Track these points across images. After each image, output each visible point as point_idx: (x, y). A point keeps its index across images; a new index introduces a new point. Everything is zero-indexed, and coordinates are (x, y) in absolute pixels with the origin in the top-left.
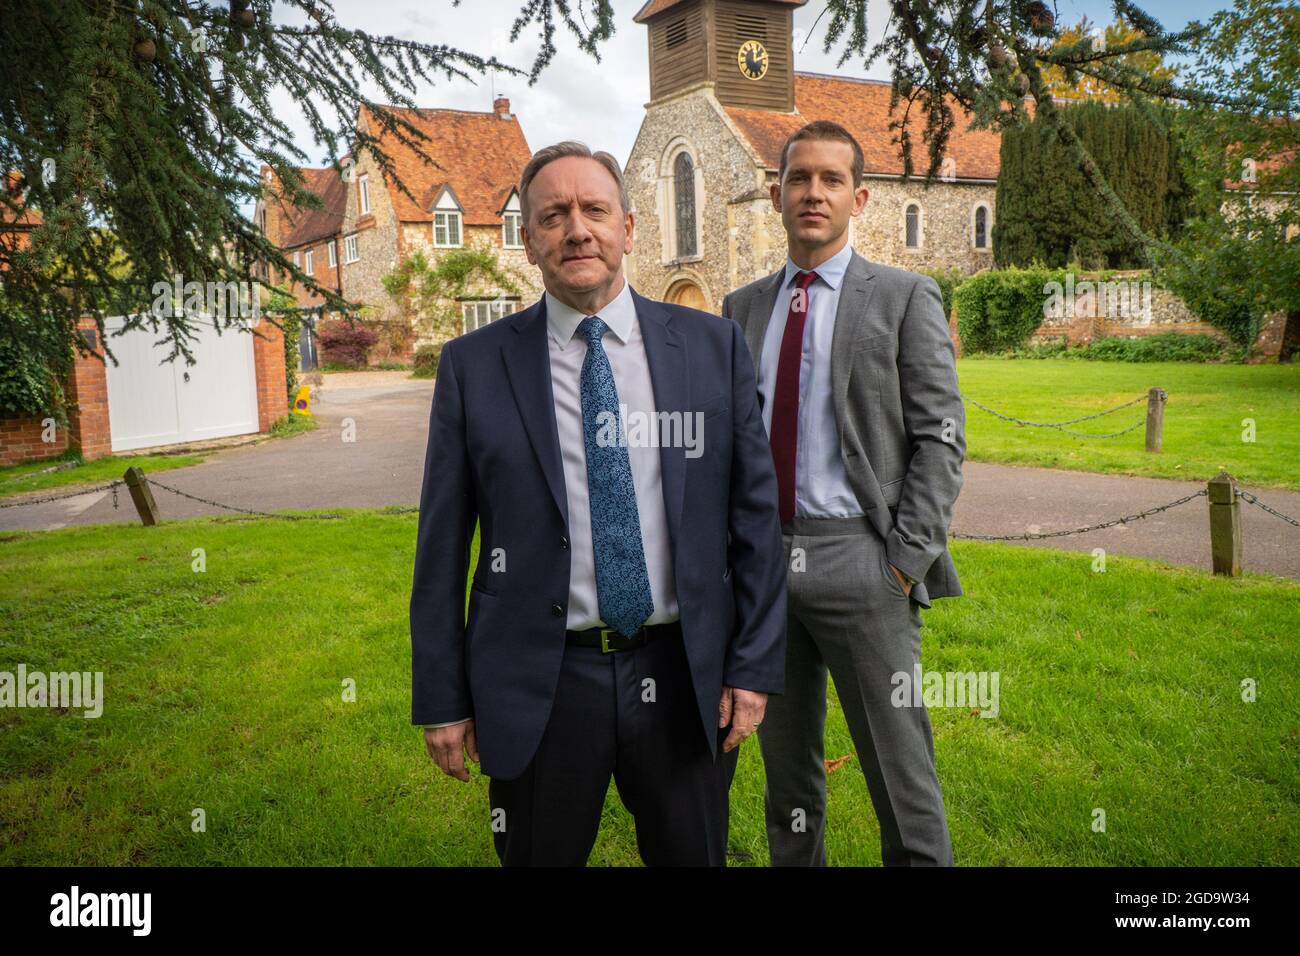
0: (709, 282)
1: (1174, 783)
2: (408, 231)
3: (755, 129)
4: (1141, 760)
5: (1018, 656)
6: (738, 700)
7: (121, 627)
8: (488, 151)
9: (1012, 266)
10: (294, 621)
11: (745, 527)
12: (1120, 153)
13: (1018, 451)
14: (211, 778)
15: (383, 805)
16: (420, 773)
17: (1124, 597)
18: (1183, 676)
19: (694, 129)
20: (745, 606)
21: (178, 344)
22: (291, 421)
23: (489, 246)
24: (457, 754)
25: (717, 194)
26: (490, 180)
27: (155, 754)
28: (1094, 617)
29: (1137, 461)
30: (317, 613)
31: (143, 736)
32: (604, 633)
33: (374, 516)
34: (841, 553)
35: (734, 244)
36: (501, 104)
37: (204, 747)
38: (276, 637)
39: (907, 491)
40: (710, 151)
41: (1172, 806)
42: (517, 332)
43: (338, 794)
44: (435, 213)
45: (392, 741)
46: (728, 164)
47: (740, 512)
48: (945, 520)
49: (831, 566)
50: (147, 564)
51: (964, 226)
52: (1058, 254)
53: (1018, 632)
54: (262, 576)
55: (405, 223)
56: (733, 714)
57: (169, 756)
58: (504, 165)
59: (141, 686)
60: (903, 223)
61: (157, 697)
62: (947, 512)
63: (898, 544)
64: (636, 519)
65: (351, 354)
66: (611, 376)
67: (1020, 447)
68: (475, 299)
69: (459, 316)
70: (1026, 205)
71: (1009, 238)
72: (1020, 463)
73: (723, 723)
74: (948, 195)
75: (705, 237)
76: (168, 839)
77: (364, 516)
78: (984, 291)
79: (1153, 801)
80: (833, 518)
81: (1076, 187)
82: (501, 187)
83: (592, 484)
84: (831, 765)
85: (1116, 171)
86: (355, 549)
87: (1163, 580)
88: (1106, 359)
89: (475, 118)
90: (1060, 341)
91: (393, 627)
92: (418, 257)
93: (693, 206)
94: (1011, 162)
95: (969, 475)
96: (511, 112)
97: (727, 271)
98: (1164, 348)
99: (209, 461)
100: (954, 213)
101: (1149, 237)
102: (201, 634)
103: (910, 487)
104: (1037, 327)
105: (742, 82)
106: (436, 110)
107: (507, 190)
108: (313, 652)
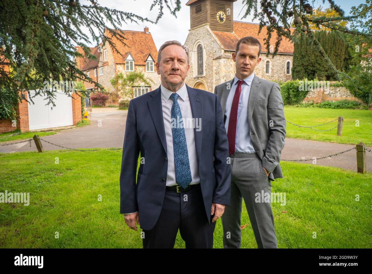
0: (207, 83)
1: (345, 235)
2: (118, 66)
3: (221, 38)
4: (336, 228)
5: (298, 196)
6: (217, 207)
7: (32, 182)
8: (142, 43)
9: (297, 79)
10: (83, 181)
11: (219, 155)
12: (331, 46)
13: (299, 135)
14: (58, 228)
15: (109, 236)
16: (120, 227)
17: (330, 179)
18: (348, 203)
19: (203, 37)
20: (219, 179)
21: (50, 100)
22: (83, 122)
23: (142, 71)
24: (134, 222)
25: (210, 57)
26: (143, 52)
27: (41, 220)
28: (321, 185)
29: (335, 138)
30: (90, 179)
31: (38, 215)
32: (177, 187)
33: (107, 150)
34: (248, 163)
35: (214, 72)
36: (146, 29)
37: (56, 218)
38: (77, 186)
39: (268, 146)
40: (208, 44)
41: (345, 242)
42: (152, 97)
43: (95, 233)
44: (126, 61)
45: (112, 218)
46: (213, 48)
47: (217, 151)
48: (280, 155)
49: (245, 167)
50: (39, 164)
51: (283, 67)
52: (311, 76)
53: (298, 189)
54: (73, 168)
55: (117, 64)
56: (215, 211)
57: (45, 221)
58: (147, 47)
59: (37, 199)
60: (265, 66)
61: (42, 203)
62: (280, 152)
63: (266, 161)
64: (187, 153)
65: (100, 103)
66: (180, 111)
67: (299, 134)
68: (137, 87)
69: (133, 92)
70: (302, 61)
71: (296, 71)
72: (299, 138)
73: (212, 214)
74: (278, 58)
75: (206, 70)
76: (45, 245)
77: (104, 151)
78: (289, 87)
79: (339, 241)
80: (246, 153)
81: (317, 56)
82: (146, 54)
83: (174, 143)
84: (242, 227)
85: (329, 52)
86: (101, 160)
87: (342, 174)
88: (325, 108)
89: (138, 33)
90: (311, 102)
91: (112, 184)
92: (121, 74)
93: (202, 60)
94: (298, 48)
95: (287, 142)
96: (149, 31)
97: (212, 80)
98: (343, 105)
99: (58, 133)
100: (280, 63)
101: (339, 71)
102: (55, 185)
103: (270, 145)
104: (305, 98)
105: (218, 23)
106: (127, 31)
107: (147, 55)
108: (88, 191)
